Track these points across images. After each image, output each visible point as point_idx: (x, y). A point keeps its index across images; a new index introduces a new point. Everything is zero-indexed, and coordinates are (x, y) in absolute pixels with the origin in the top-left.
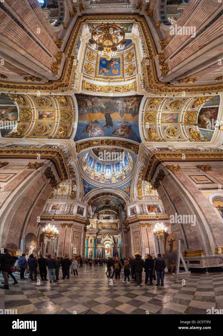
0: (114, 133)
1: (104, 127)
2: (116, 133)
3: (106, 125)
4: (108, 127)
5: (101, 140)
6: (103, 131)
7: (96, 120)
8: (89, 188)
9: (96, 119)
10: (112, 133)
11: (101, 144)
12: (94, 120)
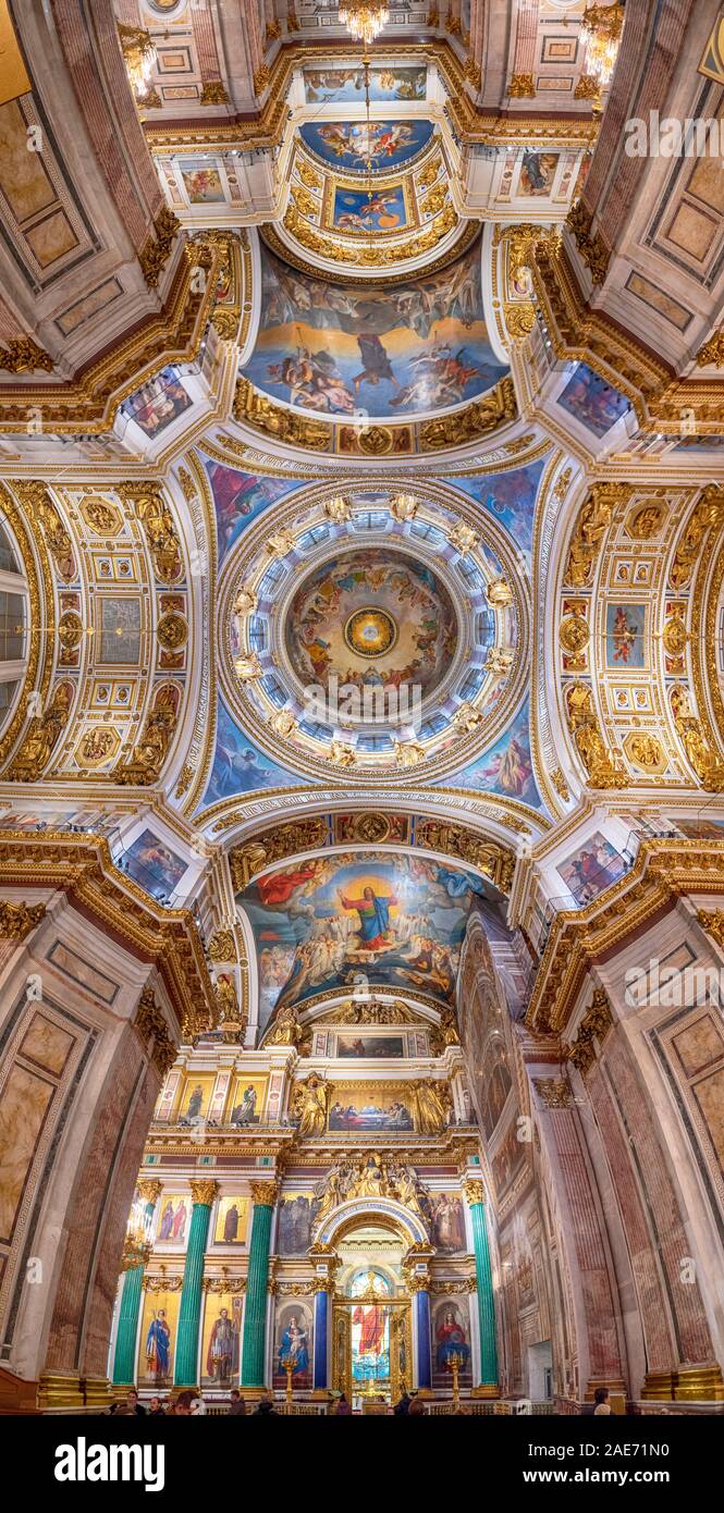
0: (396, 402)
1: (355, 380)
2: (406, 401)
3: (363, 375)
4: (371, 382)
5: (343, 431)
6: (351, 394)
7: (322, 353)
8: (252, 771)
9: (323, 349)
10: (390, 402)
11: (343, 446)
12: (315, 350)
